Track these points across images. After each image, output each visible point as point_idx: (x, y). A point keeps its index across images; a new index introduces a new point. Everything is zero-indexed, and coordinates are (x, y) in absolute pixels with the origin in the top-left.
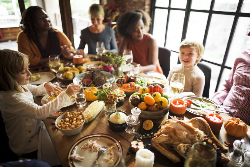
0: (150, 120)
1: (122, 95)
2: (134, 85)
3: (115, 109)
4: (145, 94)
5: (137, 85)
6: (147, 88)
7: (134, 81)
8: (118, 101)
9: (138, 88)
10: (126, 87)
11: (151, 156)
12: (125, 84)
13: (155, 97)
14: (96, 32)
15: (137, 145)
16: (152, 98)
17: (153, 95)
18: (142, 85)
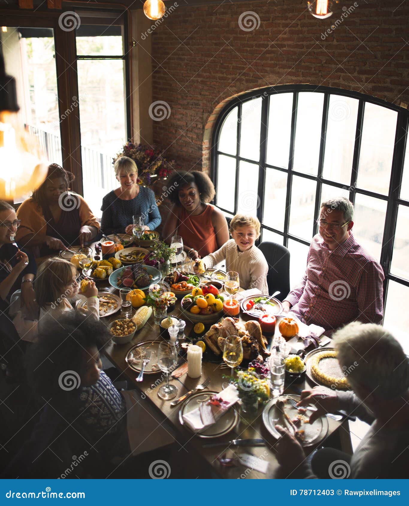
0: (201, 322)
1: (173, 298)
2: (186, 284)
3: (166, 315)
4: (198, 296)
5: (190, 285)
6: (201, 290)
7: (186, 279)
8: (169, 306)
9: (191, 288)
10: (176, 287)
11: (199, 349)
12: (175, 285)
13: (208, 299)
14: (127, 199)
15: (187, 346)
16: (205, 300)
17: (206, 297)
18: (195, 285)
